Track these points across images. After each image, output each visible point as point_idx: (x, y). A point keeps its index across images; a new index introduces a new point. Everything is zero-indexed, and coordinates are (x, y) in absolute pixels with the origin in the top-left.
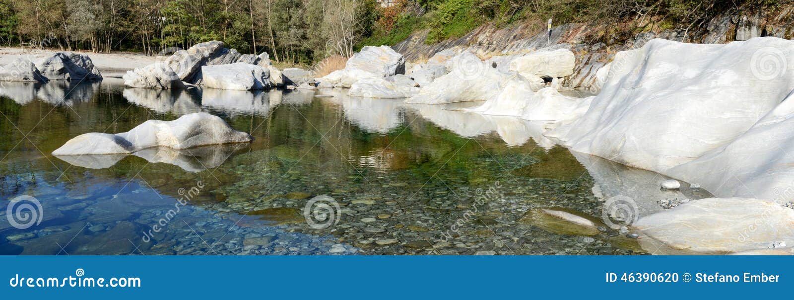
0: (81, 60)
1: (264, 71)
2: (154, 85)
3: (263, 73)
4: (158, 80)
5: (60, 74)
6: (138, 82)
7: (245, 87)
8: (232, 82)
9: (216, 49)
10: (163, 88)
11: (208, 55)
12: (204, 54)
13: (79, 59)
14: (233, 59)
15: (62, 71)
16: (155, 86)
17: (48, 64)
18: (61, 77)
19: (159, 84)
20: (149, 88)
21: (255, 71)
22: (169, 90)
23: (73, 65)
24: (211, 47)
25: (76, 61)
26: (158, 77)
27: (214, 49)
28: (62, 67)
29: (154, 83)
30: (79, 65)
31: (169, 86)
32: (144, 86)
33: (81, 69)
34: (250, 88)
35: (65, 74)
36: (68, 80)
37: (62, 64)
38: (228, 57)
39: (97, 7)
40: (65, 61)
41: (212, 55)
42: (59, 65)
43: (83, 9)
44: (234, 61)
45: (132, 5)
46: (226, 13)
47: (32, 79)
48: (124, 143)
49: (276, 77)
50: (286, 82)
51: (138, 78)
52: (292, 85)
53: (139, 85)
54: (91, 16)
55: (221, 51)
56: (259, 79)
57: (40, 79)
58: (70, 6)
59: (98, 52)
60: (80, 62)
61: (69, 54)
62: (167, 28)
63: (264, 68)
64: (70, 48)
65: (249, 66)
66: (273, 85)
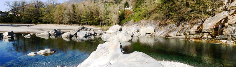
7: (83, 36)
8: (81, 35)
17: (52, 32)
18: (54, 34)
24: (81, 27)
36: (56, 34)
38: (85, 29)
39: (69, 16)
40: (56, 31)
41: (81, 29)
42: (54, 32)
43: (66, 17)
44: (86, 30)
45: (76, 16)
46: (94, 16)
47: (48, 35)
48: (36, 53)
49: (93, 33)
50: (95, 33)
51: (63, 36)
52: (97, 34)
53: (64, 37)
54: (67, 18)
55: (83, 28)
56: (87, 34)
57: (50, 35)
58: (64, 16)
59: (69, 25)
60: (58, 31)
61: (57, 29)
62: (82, 20)
63: (89, 32)
64: (64, 24)
65: (86, 31)
66: (91, 35)
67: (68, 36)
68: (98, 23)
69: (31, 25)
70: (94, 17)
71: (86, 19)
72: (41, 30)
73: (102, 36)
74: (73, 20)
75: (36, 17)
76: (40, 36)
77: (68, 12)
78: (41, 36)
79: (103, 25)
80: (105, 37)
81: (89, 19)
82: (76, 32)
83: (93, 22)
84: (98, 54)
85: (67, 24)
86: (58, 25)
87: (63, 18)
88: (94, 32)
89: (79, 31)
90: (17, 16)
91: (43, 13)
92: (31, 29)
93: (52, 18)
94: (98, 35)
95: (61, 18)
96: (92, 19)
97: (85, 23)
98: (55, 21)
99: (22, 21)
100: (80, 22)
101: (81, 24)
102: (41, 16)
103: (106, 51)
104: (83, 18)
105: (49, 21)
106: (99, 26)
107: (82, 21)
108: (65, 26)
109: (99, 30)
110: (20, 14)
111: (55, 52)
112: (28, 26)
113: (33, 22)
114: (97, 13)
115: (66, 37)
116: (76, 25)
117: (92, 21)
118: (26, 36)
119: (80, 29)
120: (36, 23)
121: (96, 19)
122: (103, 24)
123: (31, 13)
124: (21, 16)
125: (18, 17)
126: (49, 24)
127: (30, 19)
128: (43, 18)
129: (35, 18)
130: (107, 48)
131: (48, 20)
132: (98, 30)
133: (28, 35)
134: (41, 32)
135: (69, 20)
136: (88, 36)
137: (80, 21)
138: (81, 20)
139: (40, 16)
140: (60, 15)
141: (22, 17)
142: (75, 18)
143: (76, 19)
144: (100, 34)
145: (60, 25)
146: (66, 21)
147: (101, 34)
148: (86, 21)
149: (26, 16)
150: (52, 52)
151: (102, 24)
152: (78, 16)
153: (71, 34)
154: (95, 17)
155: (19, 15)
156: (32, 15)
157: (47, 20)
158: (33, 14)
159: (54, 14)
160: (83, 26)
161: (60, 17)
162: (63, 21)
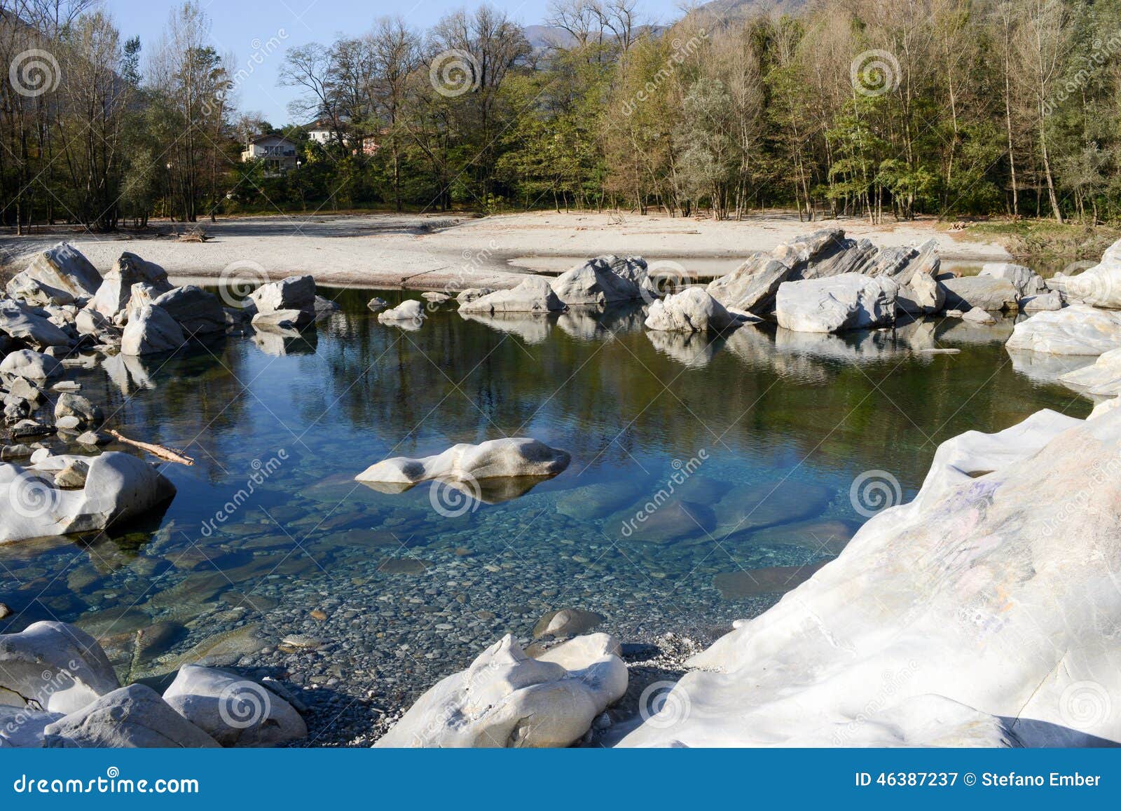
0: (626, 267)
1: (885, 291)
2: (680, 325)
3: (882, 294)
4: (687, 318)
5: (590, 294)
6: (659, 321)
7: (826, 326)
8: (807, 318)
9: (825, 245)
10: (694, 330)
11: (808, 258)
12: (801, 255)
13: (623, 267)
14: (858, 259)
15: (593, 290)
16: (682, 328)
17: (575, 279)
18: (590, 300)
19: (687, 324)
20: (673, 331)
21: (866, 291)
22: (704, 334)
23: (615, 277)
24: (817, 240)
25: (619, 270)
26: (688, 312)
27: (821, 244)
28: (594, 283)
29: (681, 322)
30: (623, 276)
31: (704, 327)
32: (667, 327)
33: (625, 283)
34: (834, 328)
35: (597, 294)
36: (601, 303)
37: (595, 278)
38: (849, 256)
39: (718, 138)
40: (603, 272)
41: (817, 257)
42: (589, 280)
43: (696, 145)
44: (861, 262)
45: (777, 128)
46: (954, 125)
47: (544, 308)
48: (414, 471)
49: (924, 295)
50: (948, 300)
51: (660, 315)
52: (966, 307)
53: (661, 327)
54: (707, 156)
55: (837, 244)
56: (869, 307)
57: (555, 307)
58: (678, 140)
59: (721, 218)
60: (625, 272)
61: (610, 260)
62: (836, 168)
63: (886, 283)
64: (679, 211)
65: (860, 280)
66: (906, 312)
67: (698, 317)
68: (989, 190)
69: (446, 225)
70: (949, 136)
71: (875, 155)
72: (503, 260)
73: (1020, 329)
74: (758, 169)
75: (475, 160)
76: (482, 313)
77: (715, 98)
78: (492, 312)
79: (1046, 211)
80: (1044, 345)
81: (898, 153)
82: (765, 288)
83: (938, 188)
84: (907, 563)
85: (705, 204)
86: (633, 219)
87: (674, 154)
88: (941, 290)
89: (794, 274)
90: (354, 152)
91: (524, 121)
92: (438, 252)
93: (585, 163)
94: (976, 315)
95: (654, 159)
96: (931, 157)
97: (861, 191)
98: (610, 185)
99: (385, 194)
100: (813, 183)
101: (826, 205)
102: (514, 146)
103: (996, 540)
104: (845, 148)
105: (565, 187)
106: (997, 222)
107: (839, 178)
108: (690, 222)
109: (987, 268)
110: (377, 137)
111: (555, 471)
112: (425, 229)
113: (454, 195)
114: (981, 94)
115: (679, 331)
116: (778, 212)
117: (925, 178)
118: (389, 317)
119: (805, 255)
120: (473, 206)
121: (973, 149)
122: (1045, 198)
123: (441, 128)
124: (382, 157)
125: (361, 163)
126: (563, 212)
127: (437, 171)
128: (523, 163)
129: (470, 169)
130: (1019, 514)
131: (558, 178)
132: (984, 259)
133: (408, 307)
134: (502, 276)
135: (721, 171)
136: (875, 326)
137: (820, 177)
138: (824, 169)
139: (500, 151)
140: (648, 133)
141: (388, 159)
142: (770, 148)
143: (779, 164)
144: (1005, 310)
145: (651, 214)
146: (695, 179)
147: (1013, 310)
148: (873, 171)
149: (411, 150)
150: (532, 470)
151: (1032, 205)
152: (801, 130)
153: (716, 306)
154: (963, 136)
155: (369, 148)
156: (452, 144)
157: (554, 177)
158: (452, 135)
159: (605, 125)
160: (833, 225)
161: (649, 145)
162: (675, 179)
